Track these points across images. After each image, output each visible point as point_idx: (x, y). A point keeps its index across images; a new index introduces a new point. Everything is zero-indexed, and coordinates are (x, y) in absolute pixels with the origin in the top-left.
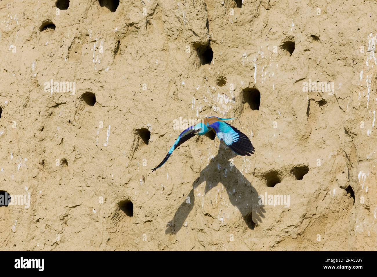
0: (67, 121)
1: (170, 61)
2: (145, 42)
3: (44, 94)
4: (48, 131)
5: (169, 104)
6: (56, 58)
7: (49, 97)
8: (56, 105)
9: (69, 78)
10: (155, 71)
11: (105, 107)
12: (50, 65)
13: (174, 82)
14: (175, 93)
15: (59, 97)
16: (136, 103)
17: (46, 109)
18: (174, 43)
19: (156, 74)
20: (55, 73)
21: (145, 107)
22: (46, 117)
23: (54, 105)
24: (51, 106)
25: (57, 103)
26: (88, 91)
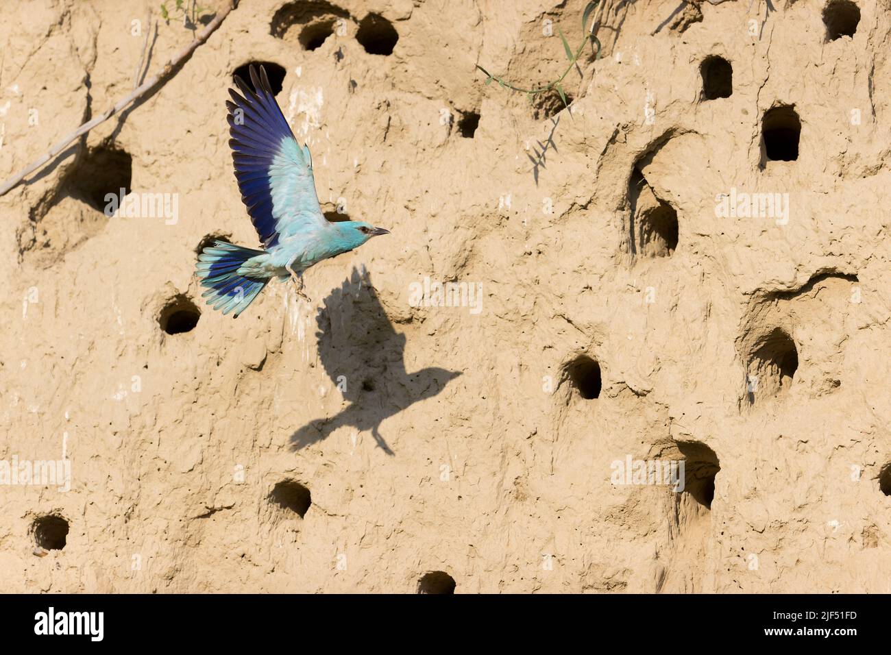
0: (235, 553)
1: (506, 398)
2: (437, 348)
3: (178, 485)
4: (187, 579)
5: (505, 508)
6: (206, 391)
7: (191, 492)
8: (207, 511)
9: (240, 444)
10: (466, 424)
11: (337, 517)
12: (191, 409)
13: (516, 453)
14: (518, 481)
15: (216, 492)
16: (420, 508)
17: (182, 524)
18: (513, 352)
19: (470, 432)
20: (206, 431)
21: (442, 516)
22: (182, 543)
23: (202, 513)
24: (196, 515)
25: (210, 507)
26: (290, 476)
